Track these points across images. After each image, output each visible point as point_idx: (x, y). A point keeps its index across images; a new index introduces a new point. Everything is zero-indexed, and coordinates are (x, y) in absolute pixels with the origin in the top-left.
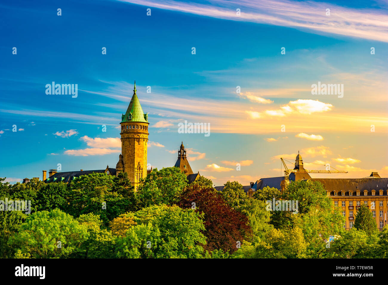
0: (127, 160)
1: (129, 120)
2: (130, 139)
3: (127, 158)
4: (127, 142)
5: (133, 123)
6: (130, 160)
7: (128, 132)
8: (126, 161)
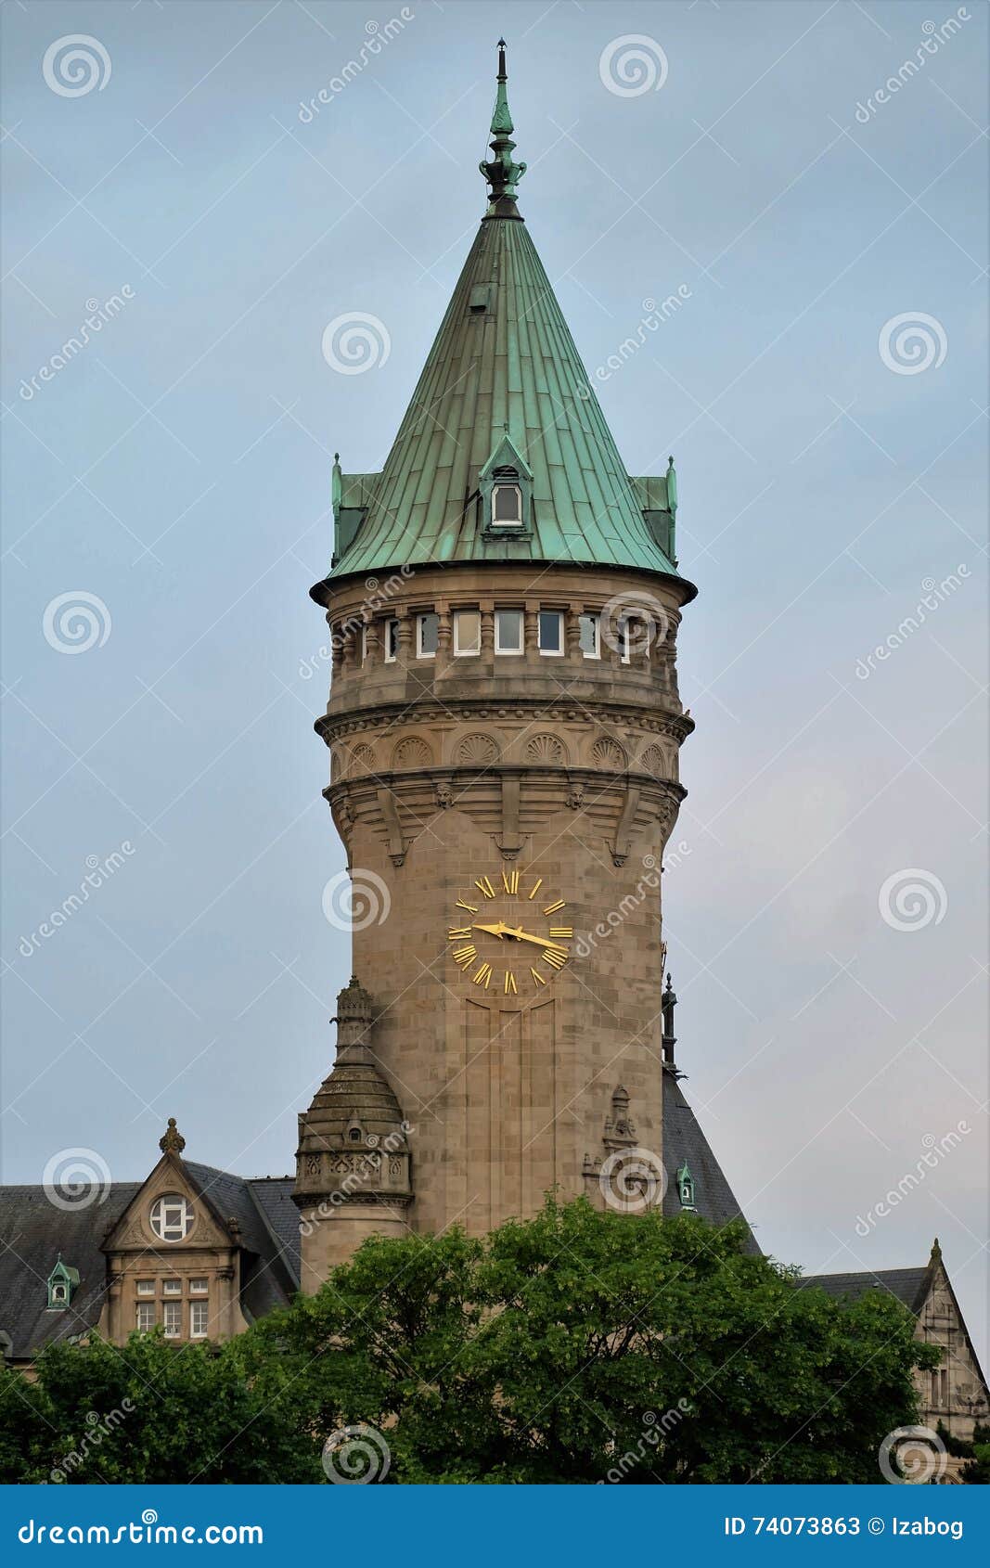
0: (467, 1058)
1: (490, 537)
2: (511, 786)
3: (467, 1031)
4: (466, 821)
5: (537, 582)
6: (510, 1057)
7: (488, 690)
8: (453, 1072)
